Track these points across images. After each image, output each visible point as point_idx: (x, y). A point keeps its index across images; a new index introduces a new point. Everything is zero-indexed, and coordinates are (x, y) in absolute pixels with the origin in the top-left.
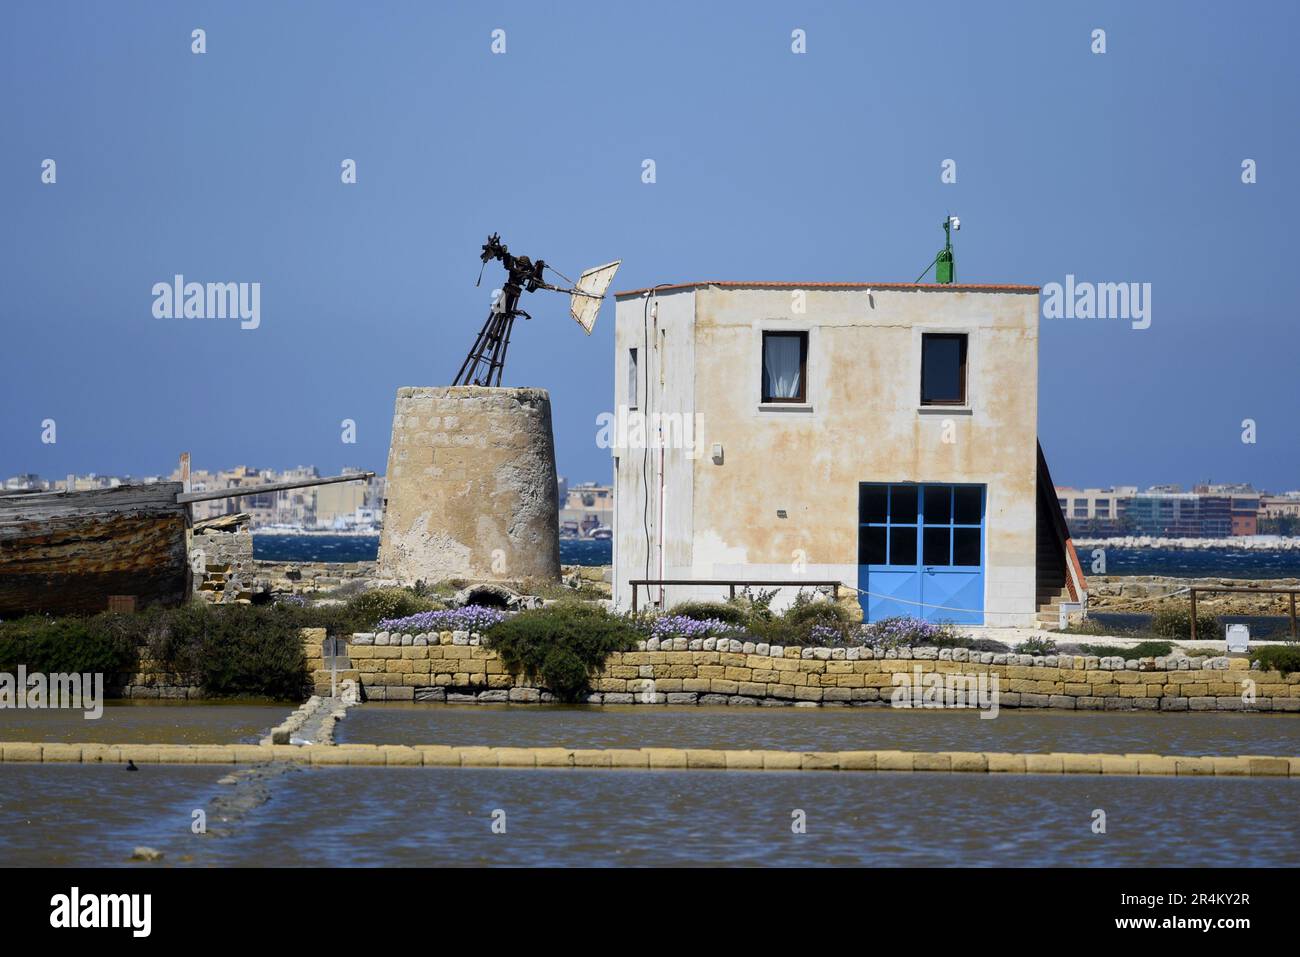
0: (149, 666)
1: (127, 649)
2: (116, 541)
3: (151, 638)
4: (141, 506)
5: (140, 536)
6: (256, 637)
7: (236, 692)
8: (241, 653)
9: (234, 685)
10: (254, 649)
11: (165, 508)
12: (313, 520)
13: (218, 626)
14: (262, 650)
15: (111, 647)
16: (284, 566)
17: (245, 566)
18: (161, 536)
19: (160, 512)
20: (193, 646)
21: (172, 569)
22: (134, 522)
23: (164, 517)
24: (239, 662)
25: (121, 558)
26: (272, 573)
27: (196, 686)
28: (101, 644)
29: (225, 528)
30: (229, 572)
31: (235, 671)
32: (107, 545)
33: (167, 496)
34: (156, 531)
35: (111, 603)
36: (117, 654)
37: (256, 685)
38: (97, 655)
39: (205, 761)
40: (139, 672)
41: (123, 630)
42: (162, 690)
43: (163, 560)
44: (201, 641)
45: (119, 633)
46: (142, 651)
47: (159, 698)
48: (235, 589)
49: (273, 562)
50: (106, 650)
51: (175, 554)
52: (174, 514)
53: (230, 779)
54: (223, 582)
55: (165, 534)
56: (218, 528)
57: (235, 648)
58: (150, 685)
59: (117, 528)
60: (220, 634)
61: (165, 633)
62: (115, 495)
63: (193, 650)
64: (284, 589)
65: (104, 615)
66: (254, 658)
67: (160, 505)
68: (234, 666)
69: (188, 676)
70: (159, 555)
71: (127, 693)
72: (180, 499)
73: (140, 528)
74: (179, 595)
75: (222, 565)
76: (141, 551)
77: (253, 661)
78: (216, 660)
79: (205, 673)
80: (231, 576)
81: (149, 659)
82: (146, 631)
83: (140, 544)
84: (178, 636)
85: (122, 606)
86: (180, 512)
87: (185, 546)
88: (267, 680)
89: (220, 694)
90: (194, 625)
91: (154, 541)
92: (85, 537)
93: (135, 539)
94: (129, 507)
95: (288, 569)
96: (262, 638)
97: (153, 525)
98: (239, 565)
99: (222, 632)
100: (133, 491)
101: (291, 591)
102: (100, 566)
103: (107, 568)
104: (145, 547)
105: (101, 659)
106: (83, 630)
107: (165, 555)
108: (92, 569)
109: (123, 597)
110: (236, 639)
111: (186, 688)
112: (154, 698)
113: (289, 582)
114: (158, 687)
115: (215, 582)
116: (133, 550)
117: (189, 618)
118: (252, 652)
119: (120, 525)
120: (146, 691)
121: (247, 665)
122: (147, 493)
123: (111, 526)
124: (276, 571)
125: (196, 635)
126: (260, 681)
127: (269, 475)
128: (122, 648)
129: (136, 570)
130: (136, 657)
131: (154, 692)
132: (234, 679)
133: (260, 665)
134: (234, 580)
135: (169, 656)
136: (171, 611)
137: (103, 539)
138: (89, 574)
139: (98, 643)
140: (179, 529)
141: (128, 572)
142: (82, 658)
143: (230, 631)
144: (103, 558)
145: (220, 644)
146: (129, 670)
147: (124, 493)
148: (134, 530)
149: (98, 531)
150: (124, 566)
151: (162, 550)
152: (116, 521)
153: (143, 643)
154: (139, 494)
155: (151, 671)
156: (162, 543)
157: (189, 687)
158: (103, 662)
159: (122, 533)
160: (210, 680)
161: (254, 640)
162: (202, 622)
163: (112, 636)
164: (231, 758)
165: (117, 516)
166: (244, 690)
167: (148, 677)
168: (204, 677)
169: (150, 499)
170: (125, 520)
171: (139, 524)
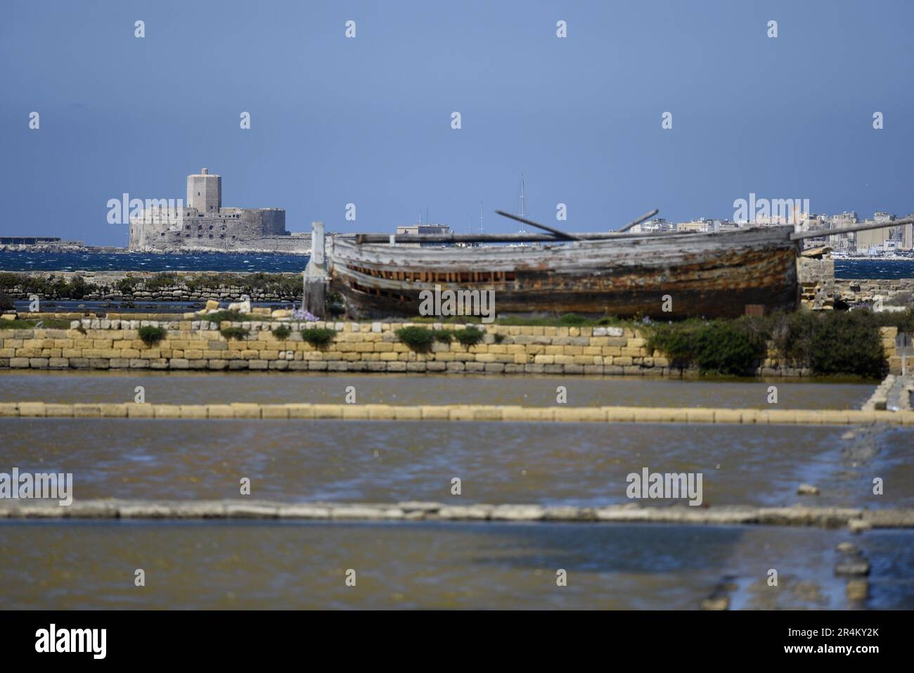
0: (774, 354)
1: (758, 342)
2: (749, 267)
3: (775, 334)
4: (765, 242)
5: (765, 263)
6: (848, 334)
7: (835, 372)
8: (838, 345)
9: (833, 367)
10: (847, 342)
11: (782, 244)
12: (854, 249)
13: (821, 326)
14: (853, 343)
15: (748, 341)
16: (849, 282)
17: (829, 283)
18: (779, 264)
19: (779, 246)
20: (804, 340)
21: (788, 285)
22: (760, 253)
23: (781, 249)
24: (836, 351)
25: (751, 278)
26: (841, 287)
27: (807, 368)
28: (740, 339)
29: (814, 257)
30: (818, 287)
31: (834, 357)
32: (742, 270)
33: (783, 236)
34: (776, 259)
35: (747, 310)
36: (751, 345)
37: (848, 368)
38: (737, 346)
39: (828, 422)
40: (767, 358)
41: (756, 328)
42: (783, 370)
43: (781, 279)
44: (810, 336)
45: (753, 331)
46: (769, 343)
47: (781, 376)
48: (822, 299)
49: (841, 280)
50: (744, 342)
51: (789, 275)
52: (788, 248)
53: (849, 435)
54: (813, 294)
55: (782, 261)
56: (811, 257)
57: (834, 341)
58: (775, 367)
59: (748, 258)
60: (823, 331)
61: (785, 330)
62: (748, 234)
63: (804, 343)
64: (849, 298)
65: (742, 318)
66: (847, 348)
67: (779, 241)
68: (833, 353)
69: (801, 361)
70: (778, 277)
71: (759, 372)
72: (792, 237)
73: (765, 258)
74: (792, 304)
75: (813, 282)
76: (766, 273)
77: (847, 350)
78: (821, 350)
79: (813, 359)
80: (819, 290)
81: (774, 349)
82: (772, 329)
83: (765, 269)
84: (794, 333)
85: (754, 312)
86: (793, 246)
87: (796, 270)
88: (856, 363)
89: (824, 374)
90: (804, 325)
91: (775, 267)
92: (727, 264)
93: (762, 265)
94: (757, 243)
95: (851, 284)
96: (852, 334)
97: (774, 255)
98: (825, 283)
99: (825, 330)
100: (759, 232)
101: (854, 300)
102: (738, 284)
103: (742, 286)
104: (768, 270)
105: (740, 349)
106: (729, 329)
107: (782, 276)
108: (732, 286)
109: (755, 306)
110: (834, 335)
111: (800, 370)
112: (777, 376)
113: (853, 293)
114: (780, 368)
115: (808, 294)
116: (760, 273)
117: (801, 321)
118: (846, 344)
119: (750, 255)
120: (772, 371)
121: (842, 353)
122: (769, 233)
123: (745, 256)
124: (843, 285)
125: (806, 332)
126: (852, 365)
127: (823, 218)
128: (755, 341)
129: (762, 287)
130: (765, 347)
131: (778, 372)
132: (834, 363)
133: (852, 353)
134: (821, 293)
135: (788, 347)
136: (789, 315)
137: (739, 265)
138: (730, 290)
139: (738, 338)
140: (792, 258)
141: (757, 288)
142: (728, 348)
143: (830, 329)
144: (739, 278)
145: (823, 338)
146: (760, 357)
147: (754, 233)
148: (761, 259)
149: (736, 260)
150: (754, 284)
151: (780, 273)
152: (748, 253)
153: (769, 338)
154: (764, 234)
155: (775, 357)
156: (780, 268)
157: (802, 368)
158: (742, 351)
159: (752, 261)
160: (816, 363)
161: (847, 336)
162: (810, 323)
163: (748, 334)
164: (846, 420)
165: (749, 249)
166: (840, 371)
167: (774, 362)
168: (812, 362)
169: (771, 237)
170: (755, 252)
171: (764, 255)
